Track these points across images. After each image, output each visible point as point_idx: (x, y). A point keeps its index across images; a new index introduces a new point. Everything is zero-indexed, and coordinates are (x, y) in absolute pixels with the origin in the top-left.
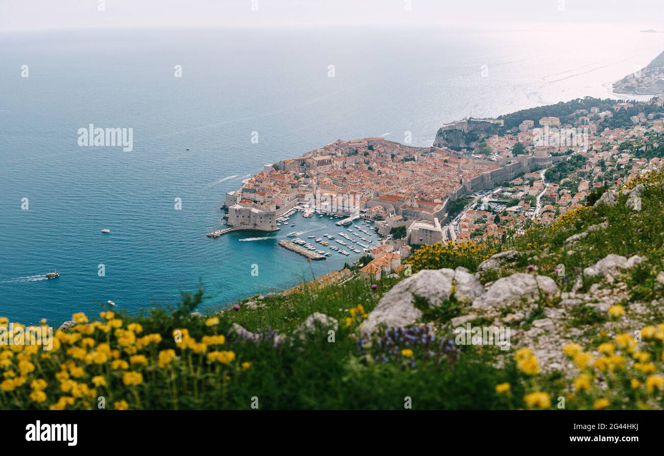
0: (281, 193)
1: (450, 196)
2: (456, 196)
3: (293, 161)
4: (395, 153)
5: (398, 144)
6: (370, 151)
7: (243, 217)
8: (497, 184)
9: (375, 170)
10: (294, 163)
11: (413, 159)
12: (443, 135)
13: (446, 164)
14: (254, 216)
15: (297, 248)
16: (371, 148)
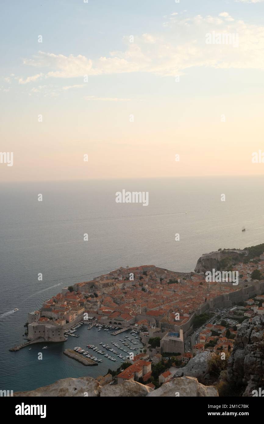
0: (72, 310)
1: (196, 312)
2: (201, 311)
3: (84, 284)
4: (163, 277)
5: (166, 270)
6: (144, 276)
7: (40, 332)
8: (234, 303)
9: (147, 291)
10: (85, 285)
11: (177, 282)
12: (202, 263)
13: (200, 286)
14: (48, 331)
15: (77, 356)
16: (145, 273)
